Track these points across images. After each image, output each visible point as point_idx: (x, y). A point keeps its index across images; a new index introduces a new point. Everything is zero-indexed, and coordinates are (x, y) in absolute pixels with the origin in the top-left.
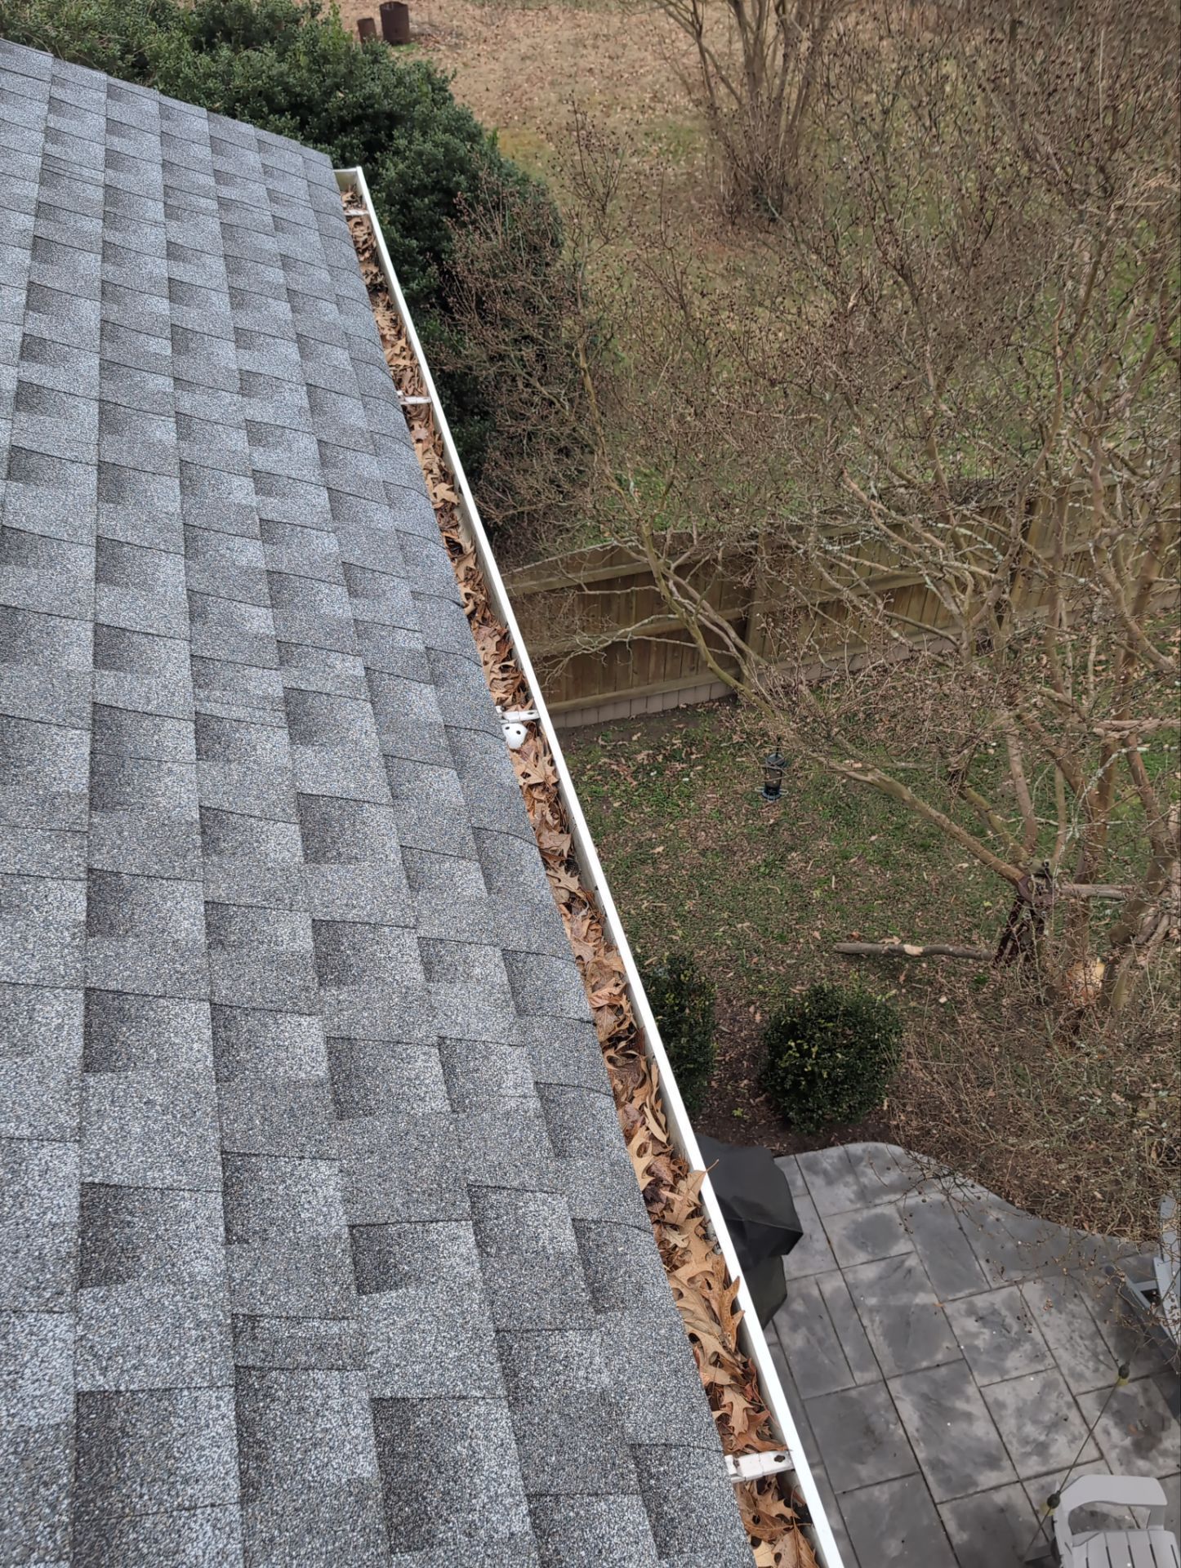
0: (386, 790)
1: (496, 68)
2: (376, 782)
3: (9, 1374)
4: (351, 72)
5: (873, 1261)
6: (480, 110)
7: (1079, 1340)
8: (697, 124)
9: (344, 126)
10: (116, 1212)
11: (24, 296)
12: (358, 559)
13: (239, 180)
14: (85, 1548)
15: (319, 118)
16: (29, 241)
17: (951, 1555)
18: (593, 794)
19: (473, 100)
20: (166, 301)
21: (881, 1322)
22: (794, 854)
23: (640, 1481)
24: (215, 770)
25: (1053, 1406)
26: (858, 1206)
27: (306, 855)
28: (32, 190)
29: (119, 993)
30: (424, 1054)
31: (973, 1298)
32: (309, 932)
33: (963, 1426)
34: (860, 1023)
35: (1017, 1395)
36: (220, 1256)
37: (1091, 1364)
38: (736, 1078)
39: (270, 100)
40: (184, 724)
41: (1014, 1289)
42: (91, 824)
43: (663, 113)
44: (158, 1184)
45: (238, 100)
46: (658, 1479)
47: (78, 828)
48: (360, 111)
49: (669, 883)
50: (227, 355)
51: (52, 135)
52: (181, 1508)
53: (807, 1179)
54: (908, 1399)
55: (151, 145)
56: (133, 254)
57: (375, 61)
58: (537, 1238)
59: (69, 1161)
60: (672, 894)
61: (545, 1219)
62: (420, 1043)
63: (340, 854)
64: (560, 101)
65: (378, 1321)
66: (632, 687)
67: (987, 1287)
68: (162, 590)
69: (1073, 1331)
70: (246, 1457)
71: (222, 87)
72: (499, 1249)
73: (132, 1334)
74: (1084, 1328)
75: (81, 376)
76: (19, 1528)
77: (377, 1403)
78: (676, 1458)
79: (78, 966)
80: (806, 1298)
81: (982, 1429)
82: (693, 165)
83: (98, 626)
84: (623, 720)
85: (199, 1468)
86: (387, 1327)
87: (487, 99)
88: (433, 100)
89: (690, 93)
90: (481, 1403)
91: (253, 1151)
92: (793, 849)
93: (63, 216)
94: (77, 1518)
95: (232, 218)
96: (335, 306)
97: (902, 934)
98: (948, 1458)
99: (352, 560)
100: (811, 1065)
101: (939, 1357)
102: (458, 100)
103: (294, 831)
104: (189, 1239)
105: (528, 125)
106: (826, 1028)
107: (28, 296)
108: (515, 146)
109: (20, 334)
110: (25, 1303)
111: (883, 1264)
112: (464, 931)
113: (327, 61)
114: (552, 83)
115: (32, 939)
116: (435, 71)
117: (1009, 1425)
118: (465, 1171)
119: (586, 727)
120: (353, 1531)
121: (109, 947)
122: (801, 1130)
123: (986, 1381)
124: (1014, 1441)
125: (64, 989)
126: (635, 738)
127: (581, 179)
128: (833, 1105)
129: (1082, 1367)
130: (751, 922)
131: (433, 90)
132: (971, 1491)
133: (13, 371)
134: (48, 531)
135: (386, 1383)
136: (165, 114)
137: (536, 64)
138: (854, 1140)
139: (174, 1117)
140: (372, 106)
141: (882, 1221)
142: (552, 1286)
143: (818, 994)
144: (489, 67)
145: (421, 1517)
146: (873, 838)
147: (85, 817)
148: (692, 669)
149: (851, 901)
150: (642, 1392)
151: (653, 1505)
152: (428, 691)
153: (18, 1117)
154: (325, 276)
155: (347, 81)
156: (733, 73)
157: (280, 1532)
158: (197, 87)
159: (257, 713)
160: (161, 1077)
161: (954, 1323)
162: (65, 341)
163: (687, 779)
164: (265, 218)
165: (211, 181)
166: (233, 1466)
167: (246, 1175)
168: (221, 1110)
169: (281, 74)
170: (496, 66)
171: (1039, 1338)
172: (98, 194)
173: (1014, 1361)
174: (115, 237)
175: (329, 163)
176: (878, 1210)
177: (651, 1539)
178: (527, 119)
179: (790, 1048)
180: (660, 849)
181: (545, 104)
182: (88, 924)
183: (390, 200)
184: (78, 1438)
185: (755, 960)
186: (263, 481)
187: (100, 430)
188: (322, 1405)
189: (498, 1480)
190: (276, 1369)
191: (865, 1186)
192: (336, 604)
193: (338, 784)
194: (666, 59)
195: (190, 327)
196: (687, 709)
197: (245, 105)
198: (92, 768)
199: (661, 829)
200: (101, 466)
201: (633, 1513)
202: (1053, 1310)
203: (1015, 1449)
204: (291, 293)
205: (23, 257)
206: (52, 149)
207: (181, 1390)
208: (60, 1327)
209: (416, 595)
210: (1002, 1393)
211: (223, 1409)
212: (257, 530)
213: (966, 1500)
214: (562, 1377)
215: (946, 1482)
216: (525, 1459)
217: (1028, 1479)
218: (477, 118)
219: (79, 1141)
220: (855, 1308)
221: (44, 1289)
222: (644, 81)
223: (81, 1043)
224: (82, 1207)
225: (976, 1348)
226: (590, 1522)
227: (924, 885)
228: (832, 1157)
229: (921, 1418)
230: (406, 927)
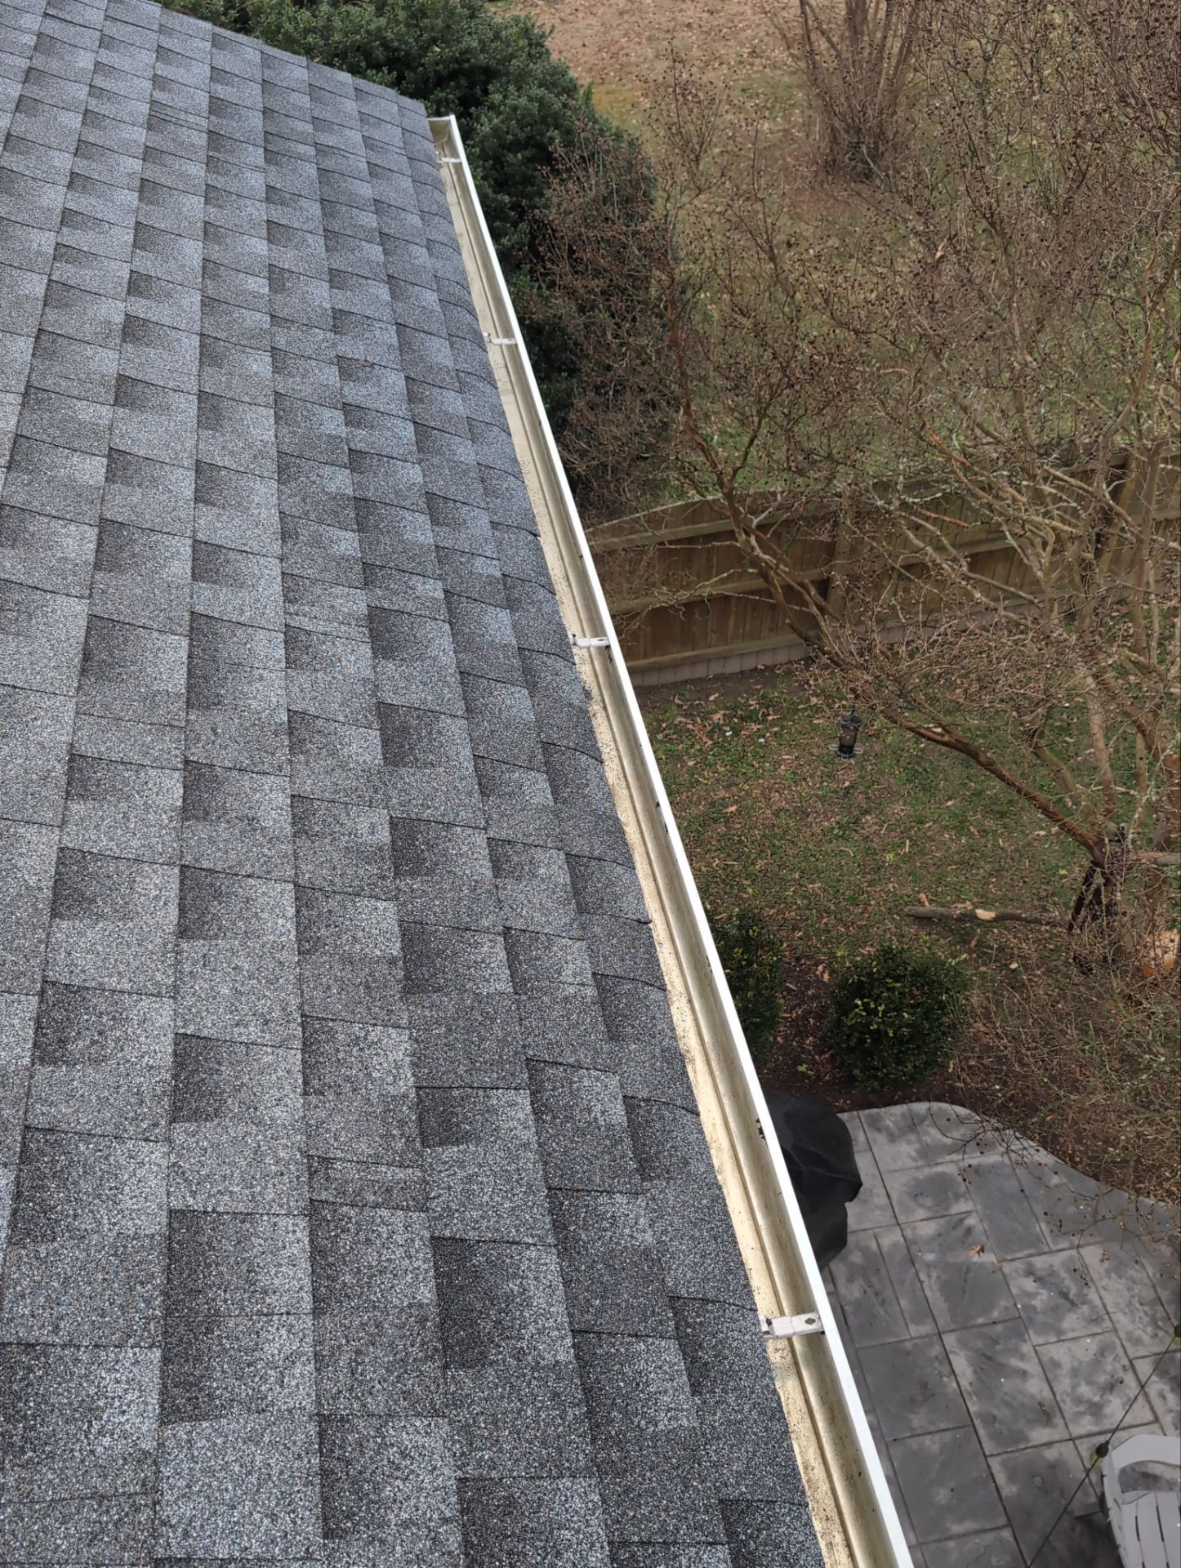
0: (462, 703)
1: (594, 23)
2: (452, 694)
3: (111, 1189)
4: (448, 27)
5: (931, 1218)
6: (576, 66)
7: (1137, 1305)
8: (795, 80)
9: (441, 81)
10: (206, 1060)
11: (132, 236)
12: (440, 490)
13: (336, 127)
14: (174, 1340)
15: (415, 72)
16: (137, 183)
17: (1000, 1506)
18: (667, 752)
19: (569, 56)
20: (265, 242)
21: (938, 1277)
22: (868, 817)
23: (677, 1328)
24: (303, 678)
25: (1109, 1368)
26: (920, 1163)
27: (385, 758)
28: (140, 135)
29: (211, 871)
30: (491, 941)
31: (1032, 1259)
32: (387, 827)
33: (1018, 1382)
34: (928, 984)
35: (1073, 1356)
36: (299, 1105)
37: (1149, 1330)
38: (802, 1034)
39: (368, 54)
40: (274, 634)
41: (1074, 1252)
42: (187, 721)
43: (761, 68)
44: (244, 1039)
45: (337, 56)
46: (694, 1329)
47: (176, 723)
48: (456, 66)
49: (740, 841)
50: (321, 294)
51: (158, 82)
52: (260, 1313)
53: (869, 1135)
54: (962, 1353)
55: (253, 94)
56: (234, 197)
57: (472, 16)
58: (589, 1110)
59: (164, 1013)
60: (743, 852)
61: (598, 1094)
62: (487, 931)
63: (417, 759)
64: (657, 56)
65: (441, 1171)
66: (710, 647)
67: (1046, 1249)
68: (256, 512)
69: (1133, 1297)
70: (319, 1276)
71: (322, 43)
72: (554, 1117)
73: (219, 1165)
74: (1144, 1294)
75: (184, 311)
76: (118, 1317)
77: (436, 1242)
78: (712, 1312)
79: (175, 845)
80: (865, 1251)
81: (1036, 1387)
82: (790, 121)
83: (196, 543)
84: (700, 680)
85: (276, 1282)
86: (448, 1176)
87: (584, 54)
88: (529, 54)
89: (789, 48)
90: (532, 1248)
91: (330, 1016)
92: (867, 812)
93: (169, 159)
94: (168, 1313)
95: (329, 163)
96: (425, 250)
97: (975, 900)
98: (1002, 1413)
99: (435, 490)
100: (878, 1023)
101: (995, 1314)
102: (554, 57)
103: (374, 737)
104: (271, 1088)
105: (624, 81)
106: (894, 988)
107: (135, 236)
108: (610, 103)
109: (127, 271)
110: (125, 1130)
111: (942, 1221)
112: (531, 835)
113: (425, 15)
114: (649, 39)
115: (133, 820)
116: (533, 26)
117: (1064, 1384)
118: (524, 1046)
119: (663, 686)
120: (413, 1346)
121: (202, 830)
122: (866, 1087)
123: (1041, 1340)
124: (1068, 1400)
125: (162, 864)
126: (712, 698)
127: (675, 131)
128: (898, 1064)
129: (1140, 1332)
130: (822, 883)
131: (530, 45)
132: (1022, 1446)
133: (121, 306)
134: (151, 454)
135: (446, 1225)
136: (267, 62)
137: (633, 19)
138: (919, 1100)
139: (259, 982)
140: (468, 60)
141: (943, 1179)
142: (602, 1153)
143: (887, 954)
144: (587, 22)
145: (475, 1340)
146: (950, 803)
147: (183, 714)
148: (771, 630)
149: (924, 866)
150: (683, 1252)
151: (688, 1350)
152: (504, 616)
153: (119, 973)
154: (416, 220)
155: (444, 37)
156: (834, 26)
157: (348, 1341)
158: (298, 42)
159: (343, 628)
160: (248, 947)
161: (1012, 1283)
162: (169, 278)
163: (762, 740)
164: (360, 164)
165: (309, 128)
166: (307, 1281)
167: (324, 1036)
168: (300, 979)
169: (379, 29)
170: (591, 20)
171: (1097, 1302)
172: (201, 140)
173: (1072, 1321)
174: (220, 182)
175: (423, 111)
176: (940, 1169)
177: (685, 1378)
178: (623, 75)
179: (857, 1006)
180: (733, 809)
181: (641, 60)
182: (184, 809)
183: (484, 156)
184: (170, 1249)
185: (825, 920)
186: (353, 413)
187: (201, 363)
188: (387, 1239)
189: (547, 1315)
190: (347, 1205)
191: (928, 1145)
192: (419, 531)
193: (416, 696)
194: (766, 13)
195: (286, 267)
196: (764, 670)
197: (343, 60)
198: (189, 671)
199: (734, 789)
200: (201, 395)
201: (670, 1354)
202: (1113, 1275)
203: (1069, 1408)
204: (384, 237)
205: (132, 198)
206: (159, 95)
207: (262, 1215)
208: (157, 1154)
209: (494, 525)
210: (1059, 1352)
211: (299, 1235)
212: (346, 460)
213: (1017, 1454)
214: (609, 1234)
215: (995, 1436)
216: (571, 1300)
217: (1081, 1437)
218: (573, 74)
219: (173, 997)
220: (913, 1263)
221: (142, 1121)
222: (743, 35)
223: (177, 912)
224: (175, 1054)
225: (1034, 1308)
226: (630, 1358)
227: (1000, 851)
228: (895, 1115)
229: (975, 1372)
230: (476, 828)
